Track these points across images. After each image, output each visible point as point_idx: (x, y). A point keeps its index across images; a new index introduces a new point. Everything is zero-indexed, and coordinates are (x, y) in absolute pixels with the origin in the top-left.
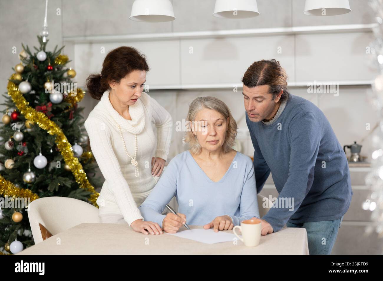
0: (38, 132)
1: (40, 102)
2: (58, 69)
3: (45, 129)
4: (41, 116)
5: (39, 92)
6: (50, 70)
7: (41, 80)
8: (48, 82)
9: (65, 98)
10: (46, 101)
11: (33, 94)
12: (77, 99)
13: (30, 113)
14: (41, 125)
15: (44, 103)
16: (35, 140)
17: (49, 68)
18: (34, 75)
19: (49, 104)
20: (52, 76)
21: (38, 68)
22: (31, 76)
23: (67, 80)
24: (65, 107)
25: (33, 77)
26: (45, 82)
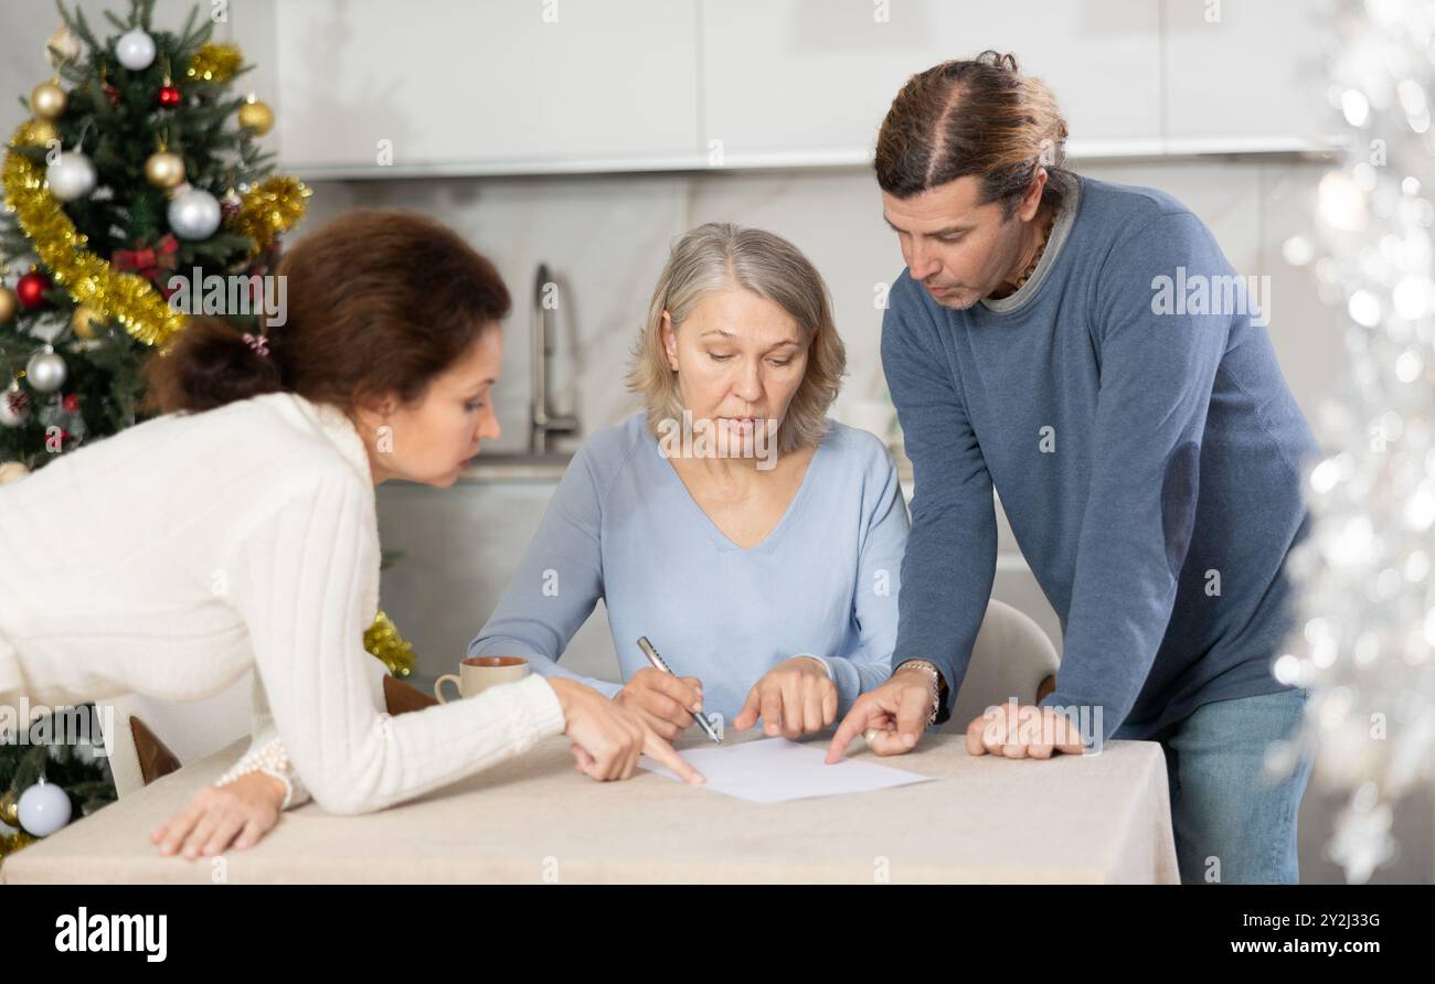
0: (125, 354)
1: (134, 233)
2: (204, 100)
3: (150, 342)
4: (135, 291)
5: (128, 194)
6: (168, 106)
7: (131, 147)
8: (162, 154)
9: (231, 215)
10: (154, 231)
11: (104, 202)
12: (277, 218)
13: (91, 277)
14: (134, 327)
15: (144, 239)
16: (112, 385)
17: (166, 97)
18: (108, 126)
19: (165, 241)
20: (177, 129)
21: (123, 100)
22: (96, 131)
23: (238, 145)
24: (228, 252)
25: (100, 133)
26: (150, 151)
